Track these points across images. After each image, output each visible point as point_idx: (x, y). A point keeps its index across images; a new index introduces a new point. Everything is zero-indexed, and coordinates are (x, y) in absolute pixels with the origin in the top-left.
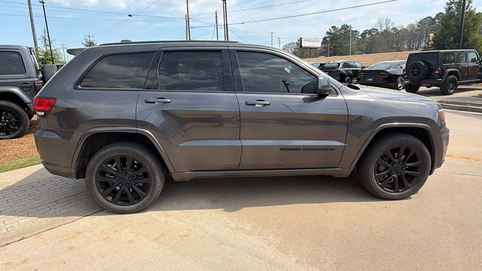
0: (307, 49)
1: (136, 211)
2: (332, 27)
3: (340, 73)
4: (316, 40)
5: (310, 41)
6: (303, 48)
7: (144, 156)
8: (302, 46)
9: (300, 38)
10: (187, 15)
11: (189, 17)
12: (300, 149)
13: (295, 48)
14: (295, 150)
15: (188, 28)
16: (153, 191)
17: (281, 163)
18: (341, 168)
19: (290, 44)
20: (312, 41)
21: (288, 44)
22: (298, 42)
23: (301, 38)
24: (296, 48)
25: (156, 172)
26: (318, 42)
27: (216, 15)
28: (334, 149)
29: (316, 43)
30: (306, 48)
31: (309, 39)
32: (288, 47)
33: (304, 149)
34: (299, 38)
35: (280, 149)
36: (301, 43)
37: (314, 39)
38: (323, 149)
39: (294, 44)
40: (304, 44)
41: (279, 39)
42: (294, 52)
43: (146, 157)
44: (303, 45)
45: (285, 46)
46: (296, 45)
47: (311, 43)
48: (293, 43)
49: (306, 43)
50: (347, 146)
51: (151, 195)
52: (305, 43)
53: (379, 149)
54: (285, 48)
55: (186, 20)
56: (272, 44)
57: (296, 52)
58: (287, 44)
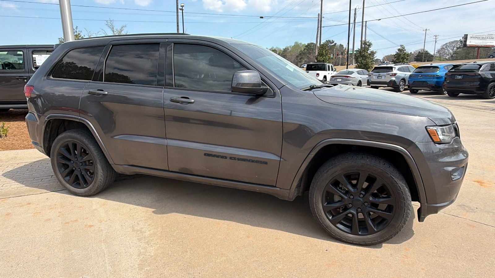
0: (474, 49)
1: (85, 195)
3: (480, 78)
4: (488, 37)
5: (480, 38)
6: (468, 47)
7: (88, 144)
8: (466, 45)
9: (465, 35)
10: (320, 14)
11: (322, 16)
12: (226, 158)
13: (457, 48)
14: (221, 158)
15: (320, 27)
16: (96, 179)
17: (208, 170)
18: (280, 188)
19: (453, 42)
20: (482, 38)
21: (449, 43)
22: (462, 39)
23: (467, 35)
24: (460, 48)
25: (98, 161)
26: (492, 39)
27: (355, 12)
28: (266, 163)
29: (489, 40)
30: (473, 47)
31: (479, 36)
32: (449, 46)
33: (231, 158)
34: (463, 36)
35: (205, 154)
36: (466, 41)
37: (485, 36)
38: (253, 161)
39: (457, 43)
40: (470, 42)
42: (455, 51)
43: (89, 145)
44: (468, 43)
45: (445, 44)
46: (459, 45)
47: (481, 41)
48: (456, 41)
49: (474, 41)
50: (282, 161)
51: (95, 182)
52: (472, 41)
53: (327, 172)
54: (444, 47)
55: (319, 19)
56: (425, 42)
57: (458, 52)
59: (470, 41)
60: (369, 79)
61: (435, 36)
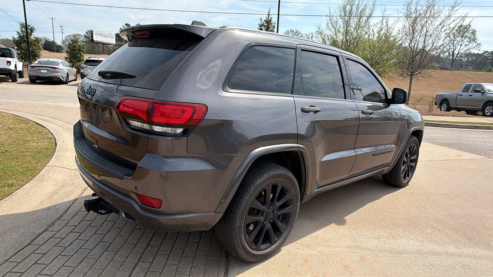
2: (125, 24)
4: (110, 36)
5: (103, 35)
6: (95, 42)
9: (90, 31)
19: (75, 35)
20: (105, 36)
21: (73, 35)
22: (86, 34)
23: (92, 31)
24: (85, 42)
26: (112, 38)
29: (110, 39)
30: (98, 43)
31: (102, 33)
34: (88, 31)
36: (92, 37)
37: (107, 34)
41: (62, 27)
44: (94, 39)
45: (69, 36)
46: (84, 38)
48: (79, 34)
49: (99, 37)
52: (97, 37)
56: (53, 32)
58: (71, 34)
59: (96, 37)
60: (83, 72)
61: (60, 26)
